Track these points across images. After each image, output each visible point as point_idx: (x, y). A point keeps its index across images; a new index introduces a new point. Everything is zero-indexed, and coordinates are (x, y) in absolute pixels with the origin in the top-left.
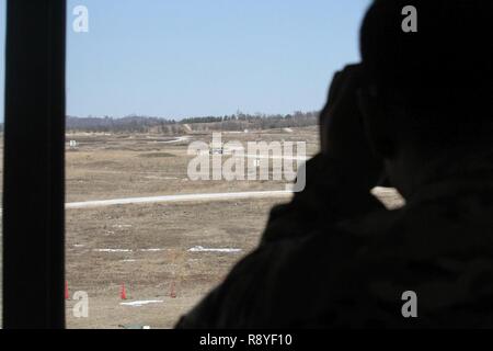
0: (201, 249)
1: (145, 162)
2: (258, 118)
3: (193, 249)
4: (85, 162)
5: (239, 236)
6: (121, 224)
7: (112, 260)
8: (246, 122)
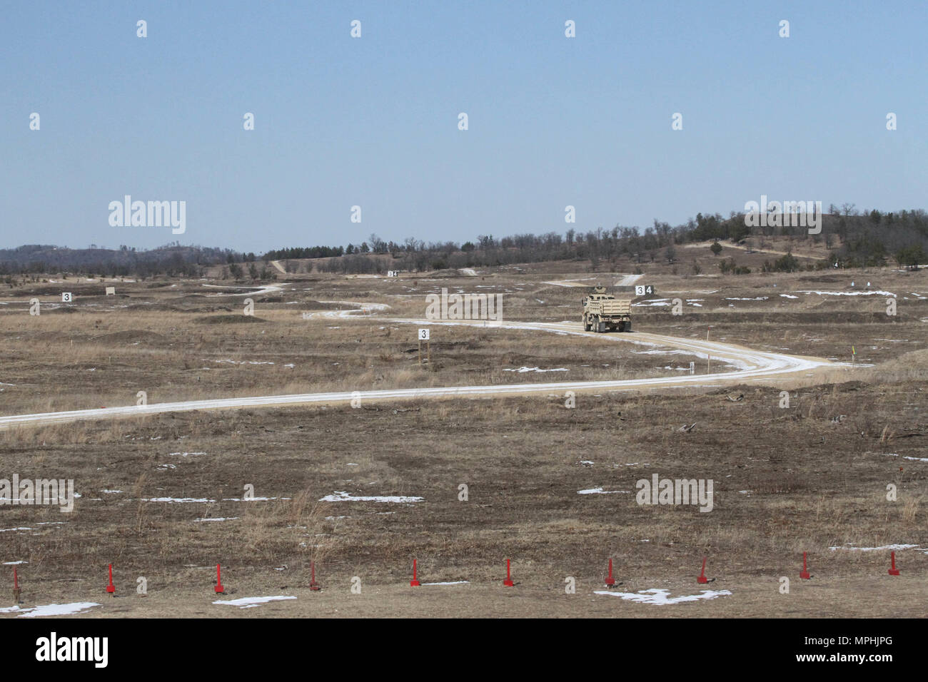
0: (346, 497)
1: (209, 332)
2: (410, 249)
3: (329, 498)
4: (96, 333)
5: (414, 471)
6: (186, 451)
7: (180, 519)
8: (387, 257)
